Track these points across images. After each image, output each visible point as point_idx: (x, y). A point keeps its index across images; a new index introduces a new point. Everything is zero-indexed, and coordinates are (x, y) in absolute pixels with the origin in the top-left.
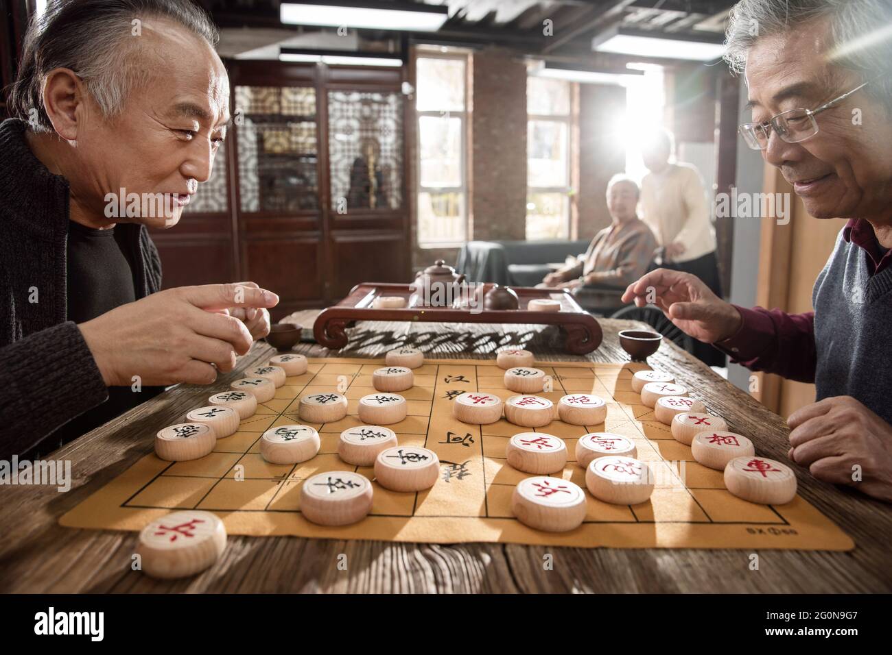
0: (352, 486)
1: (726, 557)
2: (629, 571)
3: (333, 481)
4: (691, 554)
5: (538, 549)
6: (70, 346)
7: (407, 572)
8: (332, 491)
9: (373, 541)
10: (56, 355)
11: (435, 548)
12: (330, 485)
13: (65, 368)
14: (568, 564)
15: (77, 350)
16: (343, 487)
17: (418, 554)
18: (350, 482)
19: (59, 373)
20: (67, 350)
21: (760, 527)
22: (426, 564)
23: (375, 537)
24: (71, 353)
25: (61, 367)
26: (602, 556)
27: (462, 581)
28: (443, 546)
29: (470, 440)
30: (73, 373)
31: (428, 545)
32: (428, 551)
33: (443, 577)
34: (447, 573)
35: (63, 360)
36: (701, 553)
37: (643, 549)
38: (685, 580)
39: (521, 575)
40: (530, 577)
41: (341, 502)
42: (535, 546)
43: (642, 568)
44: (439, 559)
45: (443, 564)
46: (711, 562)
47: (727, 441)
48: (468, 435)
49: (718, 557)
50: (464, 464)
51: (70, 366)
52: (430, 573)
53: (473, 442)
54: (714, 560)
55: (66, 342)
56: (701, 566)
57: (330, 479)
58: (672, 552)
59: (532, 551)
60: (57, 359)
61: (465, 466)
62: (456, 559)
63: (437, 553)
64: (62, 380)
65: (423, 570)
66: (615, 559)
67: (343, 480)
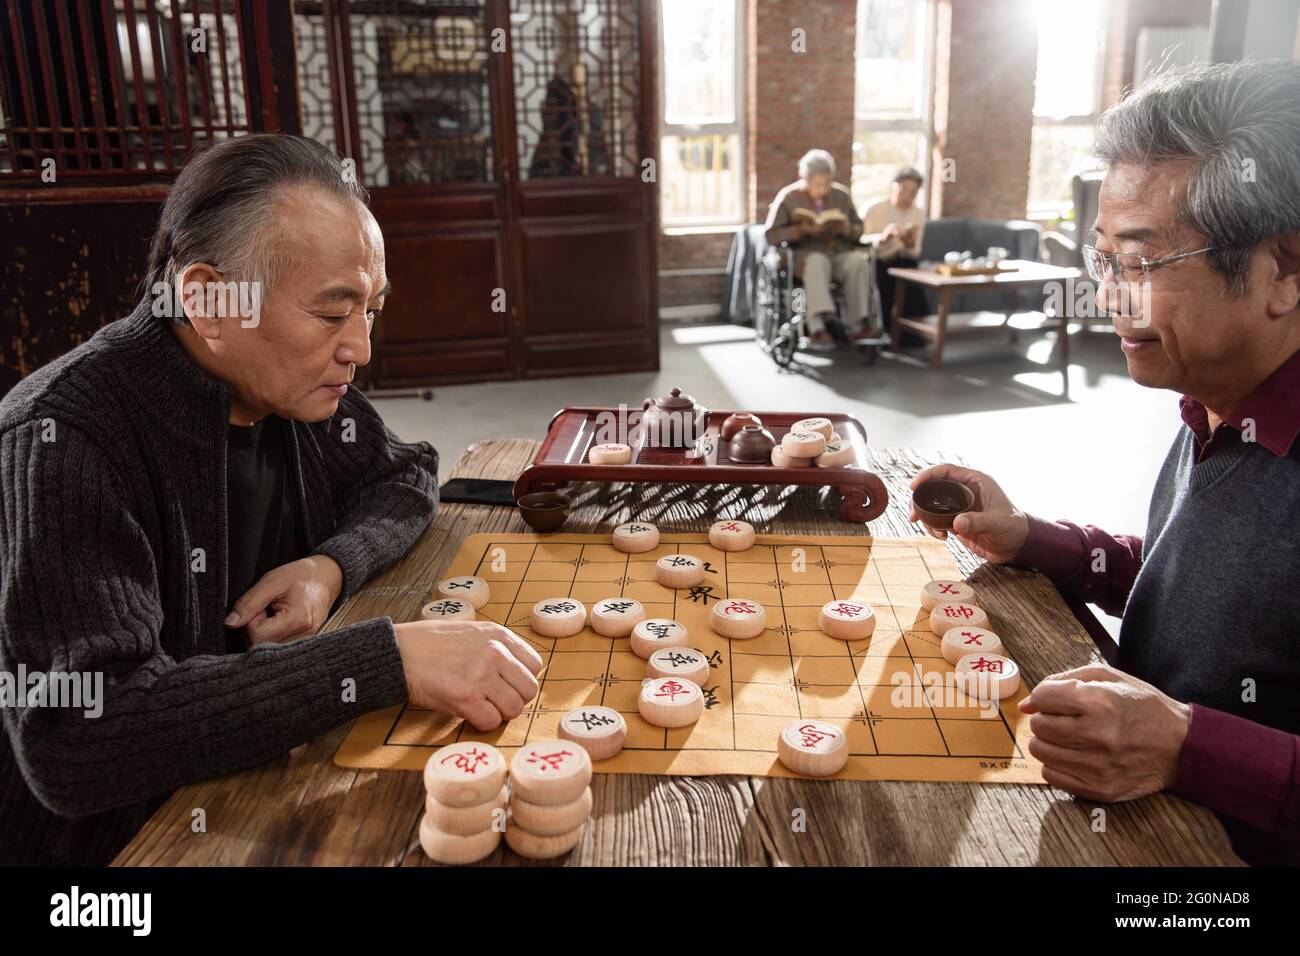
0: (606, 722)
1: (950, 789)
2: (859, 801)
3: (588, 717)
4: (920, 786)
5: (781, 780)
6: (383, 647)
7: (664, 802)
8: (589, 728)
9: (631, 775)
10: (369, 655)
11: (687, 780)
12: (585, 720)
13: (374, 671)
14: (805, 794)
15: (388, 654)
16: (598, 723)
17: (672, 786)
18: (604, 718)
19: (369, 674)
20: (380, 652)
21: (993, 761)
22: (680, 795)
23: (632, 770)
24: (382, 656)
25: (372, 669)
26: (838, 788)
27: (713, 810)
28: (694, 778)
29: (718, 659)
30: (381, 677)
31: (681, 778)
32: (681, 783)
33: (695, 805)
34: (699, 803)
35: (374, 662)
36: (928, 786)
37: (877, 782)
38: (906, 809)
39: (763, 804)
40: (771, 805)
41: (600, 739)
42: (778, 778)
43: (872, 799)
44: (691, 790)
45: (695, 795)
46: (935, 794)
47: (991, 667)
48: (716, 652)
49: (943, 789)
50: (713, 690)
51: (380, 669)
52: (684, 803)
53: (721, 662)
54: (939, 791)
55: (380, 643)
56: (924, 797)
57: (584, 714)
58: (902, 784)
59: (775, 782)
60: (370, 660)
61: (714, 693)
62: (707, 790)
63: (689, 785)
64: (371, 682)
65: (678, 800)
66: (848, 790)
67: (597, 716)
